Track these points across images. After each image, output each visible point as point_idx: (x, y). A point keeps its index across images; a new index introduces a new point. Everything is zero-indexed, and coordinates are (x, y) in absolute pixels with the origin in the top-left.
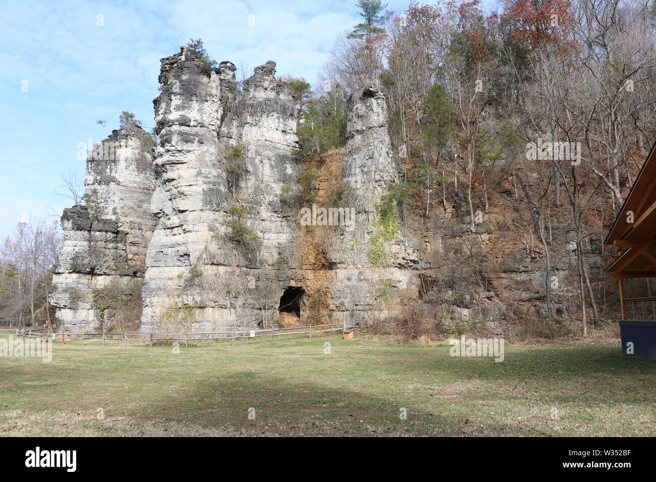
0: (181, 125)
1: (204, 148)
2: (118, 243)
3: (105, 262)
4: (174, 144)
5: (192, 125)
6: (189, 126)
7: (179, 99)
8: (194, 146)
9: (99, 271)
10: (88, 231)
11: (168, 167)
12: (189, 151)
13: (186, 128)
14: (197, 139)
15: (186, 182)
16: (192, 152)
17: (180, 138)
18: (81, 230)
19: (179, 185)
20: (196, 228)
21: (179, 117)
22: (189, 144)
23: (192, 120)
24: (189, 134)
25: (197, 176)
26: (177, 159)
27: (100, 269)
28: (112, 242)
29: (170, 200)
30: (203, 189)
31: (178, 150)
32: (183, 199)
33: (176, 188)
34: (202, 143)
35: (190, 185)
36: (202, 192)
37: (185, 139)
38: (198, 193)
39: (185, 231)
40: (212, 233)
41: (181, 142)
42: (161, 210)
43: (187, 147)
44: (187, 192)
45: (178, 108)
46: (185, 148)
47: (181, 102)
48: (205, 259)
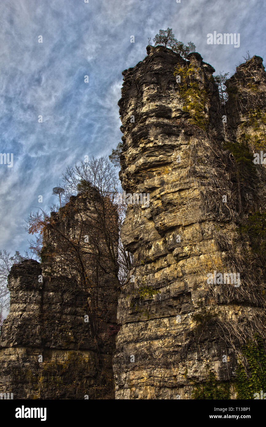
0: (158, 116)
1: (194, 141)
2: (77, 307)
3: (61, 331)
4: (152, 139)
5: (173, 115)
6: (169, 118)
7: (153, 89)
8: (180, 140)
9: (53, 343)
10: (40, 290)
11: (144, 173)
12: (173, 148)
13: (166, 121)
14: (183, 131)
15: (173, 187)
16: (177, 148)
17: (158, 131)
18: (31, 290)
19: (162, 193)
20: (196, 250)
21: (155, 107)
22: (173, 138)
23: (174, 110)
24: (171, 126)
25: (188, 177)
26: (158, 158)
27: (54, 340)
28: (70, 306)
29: (151, 219)
30: (202, 193)
31: (159, 146)
32: (171, 212)
33: (158, 199)
34: (191, 135)
35: (180, 191)
36: (199, 197)
37: (167, 131)
38: (195, 199)
39: (178, 258)
40: (224, 253)
41: (161, 135)
42: (137, 238)
43: (171, 141)
44: (176, 201)
45: (152, 99)
46: (167, 142)
47: (156, 91)
48: (219, 296)
